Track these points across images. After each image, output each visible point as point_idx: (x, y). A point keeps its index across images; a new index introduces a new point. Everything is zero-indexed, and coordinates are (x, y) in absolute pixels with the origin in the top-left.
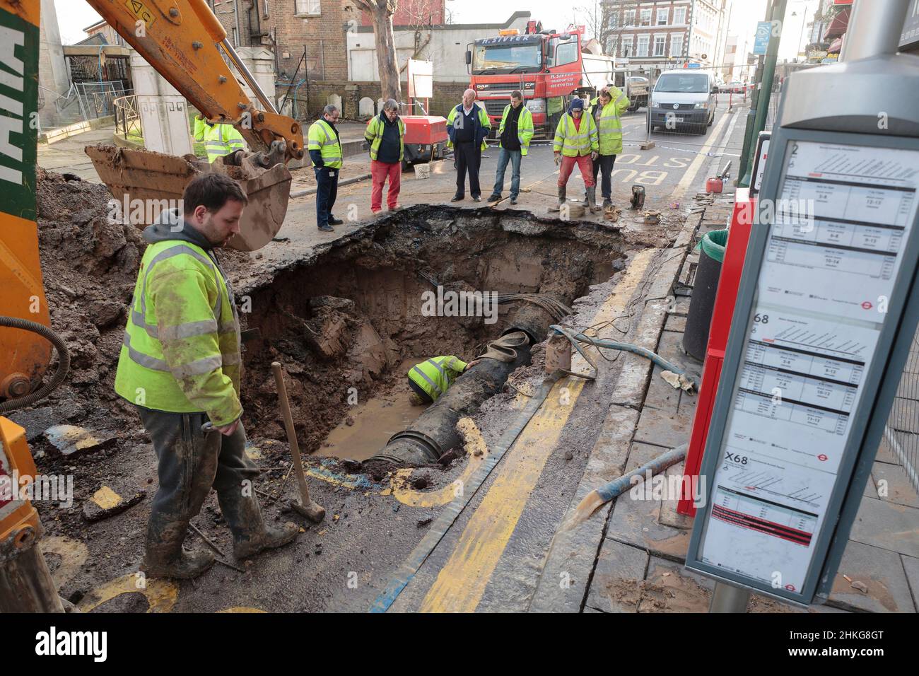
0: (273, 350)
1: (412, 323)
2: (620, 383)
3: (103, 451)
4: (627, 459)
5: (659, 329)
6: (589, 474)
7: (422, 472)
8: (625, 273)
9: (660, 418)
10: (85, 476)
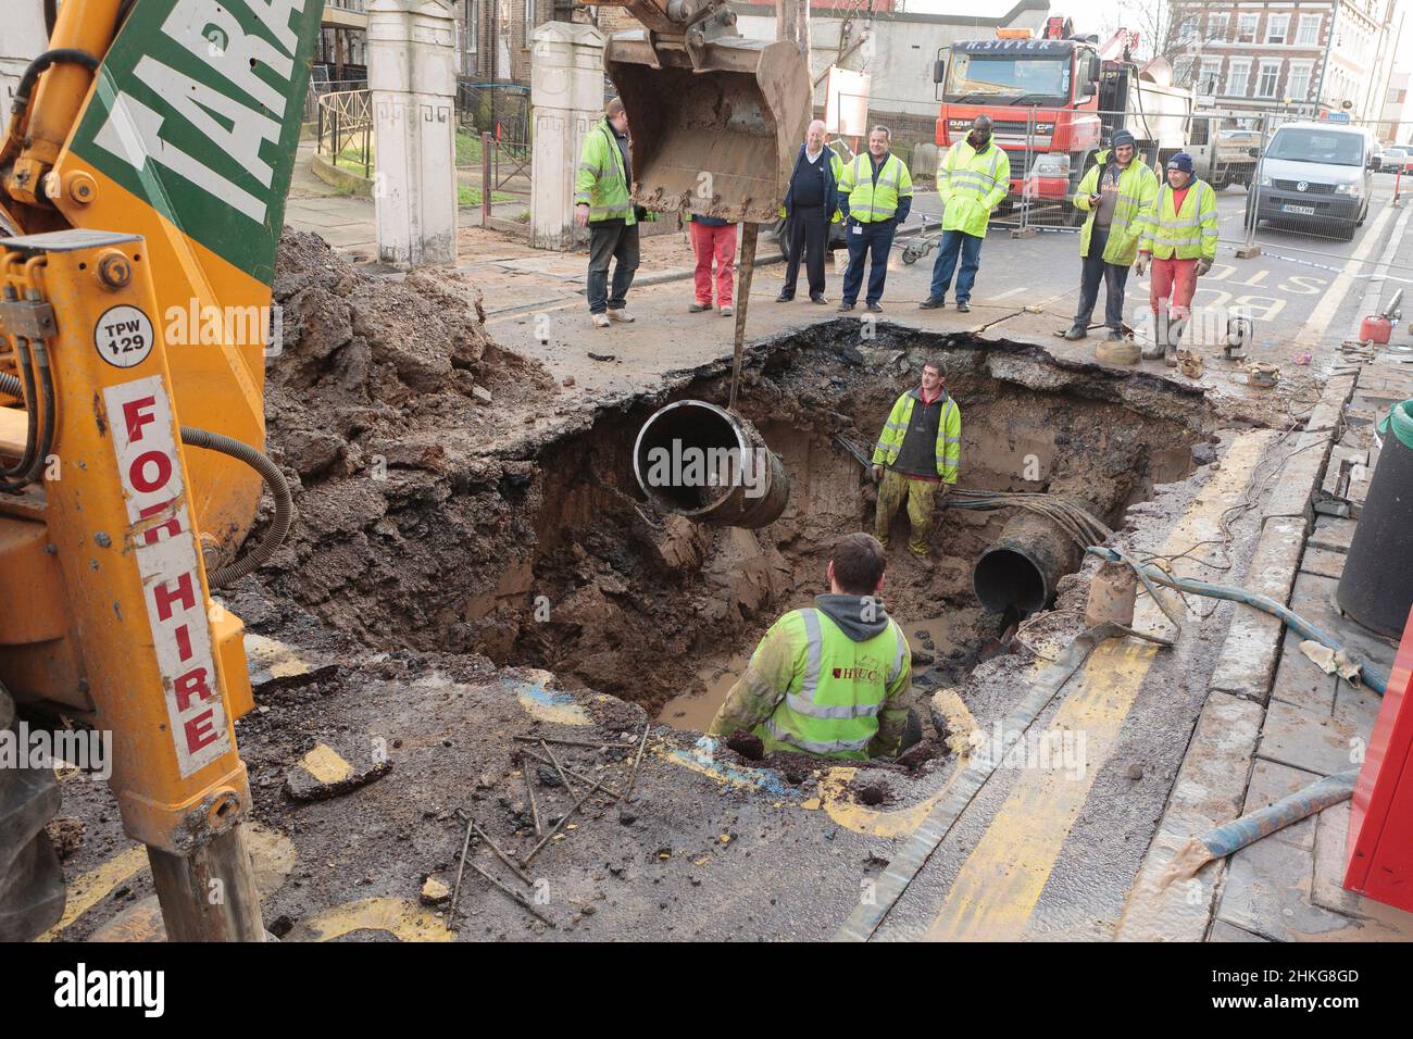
0: (578, 549)
1: (817, 525)
2: (1226, 654)
3: (315, 686)
4: (1247, 787)
5: (1292, 569)
6: (1180, 805)
7: (873, 776)
8: (1217, 468)
9: (1303, 722)
10: (285, 725)
